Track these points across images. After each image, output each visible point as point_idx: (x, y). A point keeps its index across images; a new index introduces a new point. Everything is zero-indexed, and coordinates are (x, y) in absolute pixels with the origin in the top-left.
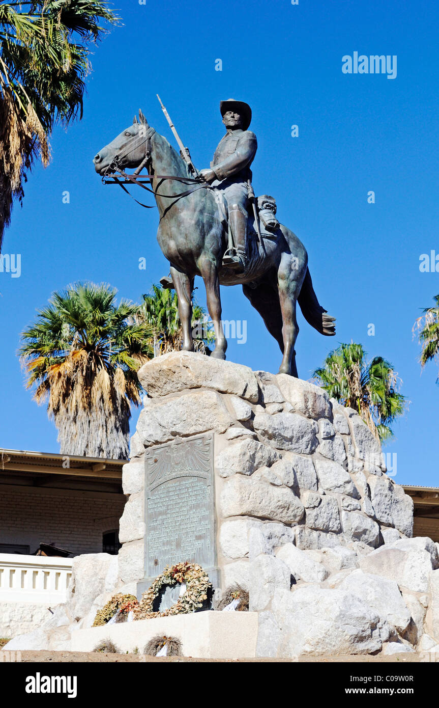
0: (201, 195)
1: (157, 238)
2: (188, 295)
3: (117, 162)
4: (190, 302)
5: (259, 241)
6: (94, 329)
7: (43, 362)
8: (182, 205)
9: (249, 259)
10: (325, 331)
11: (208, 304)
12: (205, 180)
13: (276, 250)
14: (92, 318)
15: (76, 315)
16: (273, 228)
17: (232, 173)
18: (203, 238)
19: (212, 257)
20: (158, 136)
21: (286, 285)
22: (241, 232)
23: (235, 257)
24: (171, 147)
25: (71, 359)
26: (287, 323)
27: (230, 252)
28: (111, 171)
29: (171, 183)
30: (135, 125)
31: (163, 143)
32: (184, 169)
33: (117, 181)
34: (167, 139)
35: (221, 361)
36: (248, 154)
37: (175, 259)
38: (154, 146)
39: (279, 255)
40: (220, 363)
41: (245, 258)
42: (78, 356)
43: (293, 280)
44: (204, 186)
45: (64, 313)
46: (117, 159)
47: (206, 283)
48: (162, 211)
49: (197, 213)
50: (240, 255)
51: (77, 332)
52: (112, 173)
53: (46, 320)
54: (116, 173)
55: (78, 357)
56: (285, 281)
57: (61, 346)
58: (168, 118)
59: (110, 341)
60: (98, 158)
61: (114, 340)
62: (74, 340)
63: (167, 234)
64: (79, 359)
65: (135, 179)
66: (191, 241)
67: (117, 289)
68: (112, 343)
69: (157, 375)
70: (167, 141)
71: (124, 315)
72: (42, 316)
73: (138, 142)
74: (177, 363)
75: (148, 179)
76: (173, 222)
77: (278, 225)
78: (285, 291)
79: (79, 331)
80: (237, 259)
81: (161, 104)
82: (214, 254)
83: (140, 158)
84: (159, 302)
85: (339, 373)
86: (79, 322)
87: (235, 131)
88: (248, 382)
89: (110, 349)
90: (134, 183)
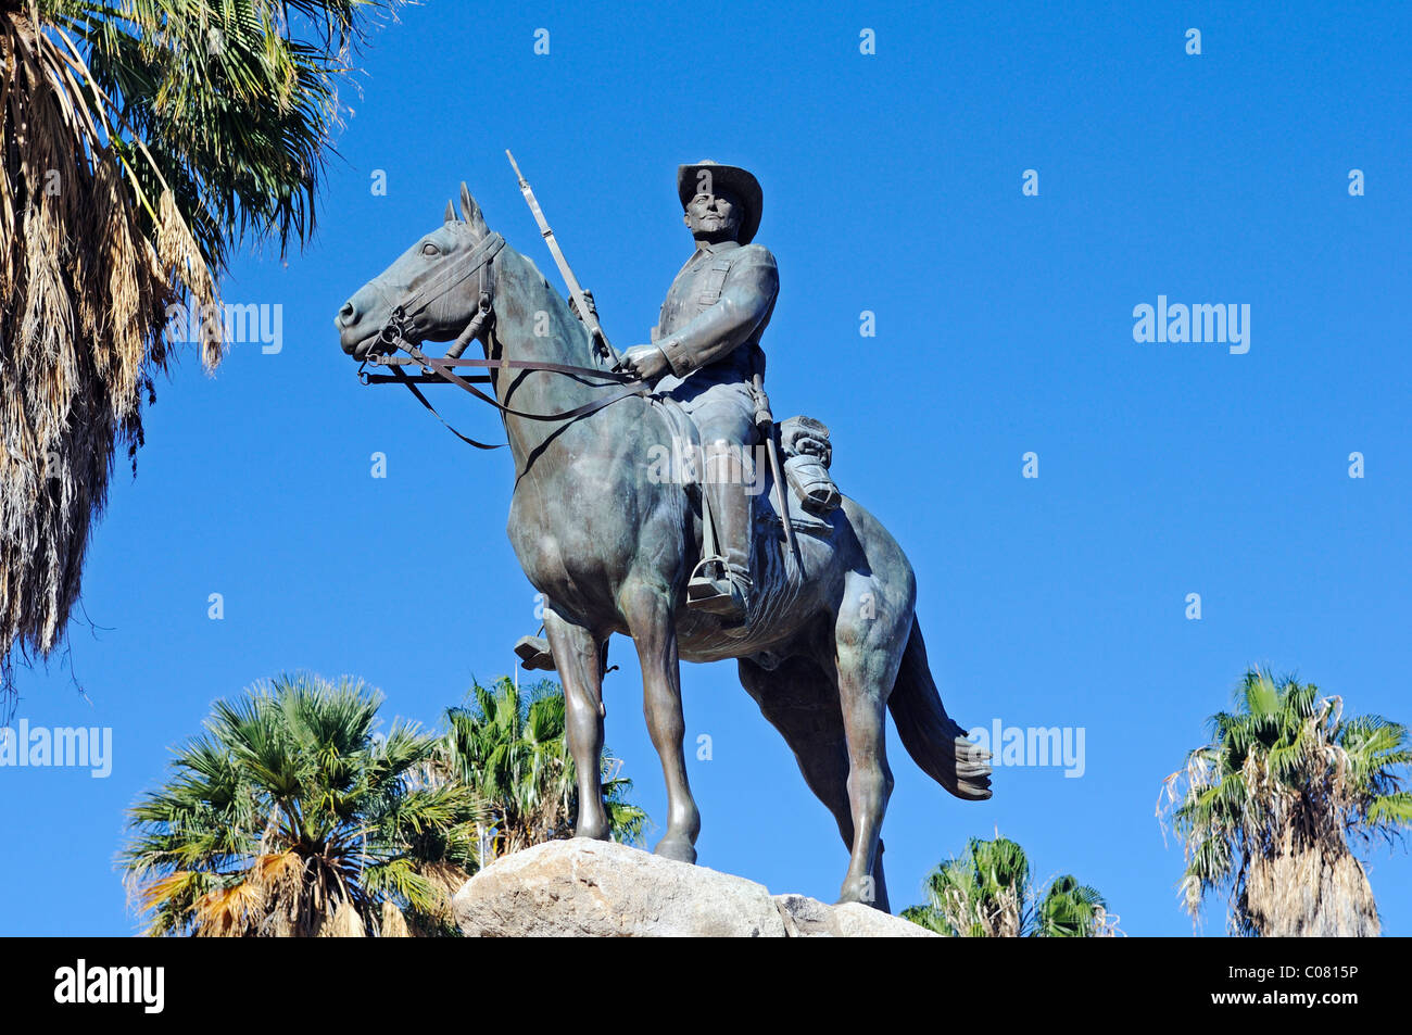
0: (628, 414)
1: (509, 530)
2: (593, 687)
3: (399, 324)
4: (598, 707)
5: (785, 540)
6: (320, 797)
7: (185, 884)
8: (577, 440)
9: (758, 590)
10: (962, 786)
11: (648, 711)
12: (638, 376)
13: (831, 563)
14: (316, 767)
15: (274, 761)
16: (823, 505)
17: (711, 356)
18: (635, 530)
19: (659, 582)
20: (512, 255)
21: (860, 660)
22: (737, 514)
23: (719, 582)
24: (547, 286)
25: (258, 876)
26: (860, 765)
27: (707, 569)
28: (385, 348)
29: (547, 380)
30: (452, 224)
31: (525, 273)
32: (582, 345)
33: (399, 376)
34: (535, 262)
35: (684, 867)
36: (754, 307)
37: (558, 587)
38: (501, 283)
39: (839, 577)
40: (682, 873)
41: (748, 585)
42: (278, 867)
43: (877, 648)
44: (636, 390)
45: (244, 755)
46: (402, 316)
47: (641, 653)
48: (520, 454)
49: (617, 462)
50: (735, 576)
51: (277, 805)
52: (386, 354)
53: (194, 774)
54: (399, 354)
55: (277, 871)
56: (856, 649)
57: (232, 844)
58: (537, 211)
59: (364, 831)
60: (348, 312)
61: (374, 829)
62: (269, 825)
63: (537, 520)
64: (280, 876)
65: (450, 369)
66: (600, 536)
67: (382, 693)
68: (368, 834)
69: (508, 906)
70: (536, 269)
71: (402, 762)
72: (184, 763)
73: (460, 269)
74: (562, 873)
75: (486, 372)
76: (552, 488)
77: (837, 498)
78: (856, 679)
79: (281, 802)
80: (726, 587)
81: (520, 175)
82: (664, 574)
83: (464, 313)
84: (490, 726)
85: (963, 914)
86: (281, 779)
87: (718, 246)
88: (758, 925)
89: (364, 851)
90: (446, 381)
